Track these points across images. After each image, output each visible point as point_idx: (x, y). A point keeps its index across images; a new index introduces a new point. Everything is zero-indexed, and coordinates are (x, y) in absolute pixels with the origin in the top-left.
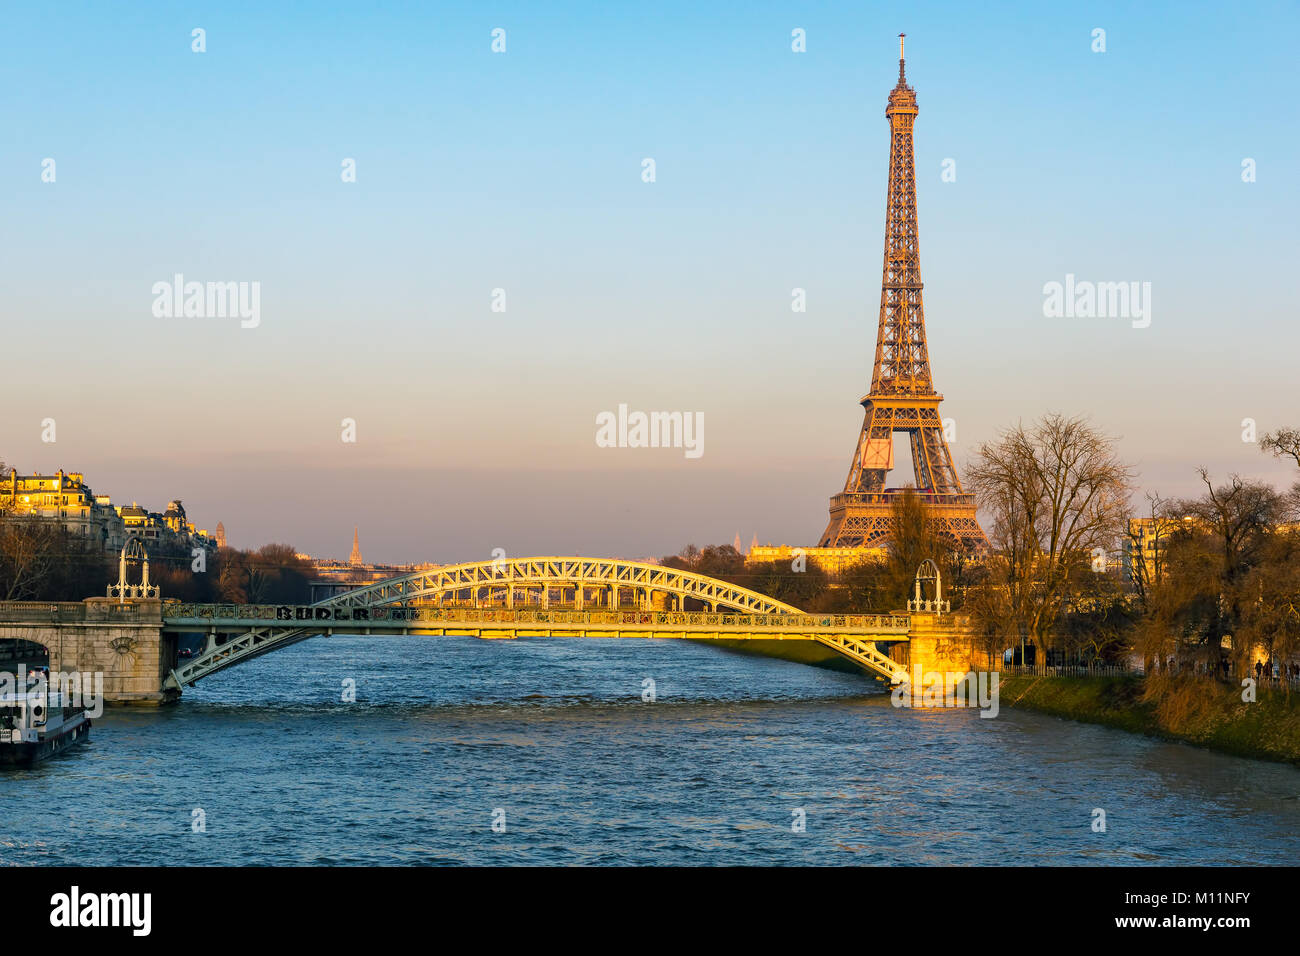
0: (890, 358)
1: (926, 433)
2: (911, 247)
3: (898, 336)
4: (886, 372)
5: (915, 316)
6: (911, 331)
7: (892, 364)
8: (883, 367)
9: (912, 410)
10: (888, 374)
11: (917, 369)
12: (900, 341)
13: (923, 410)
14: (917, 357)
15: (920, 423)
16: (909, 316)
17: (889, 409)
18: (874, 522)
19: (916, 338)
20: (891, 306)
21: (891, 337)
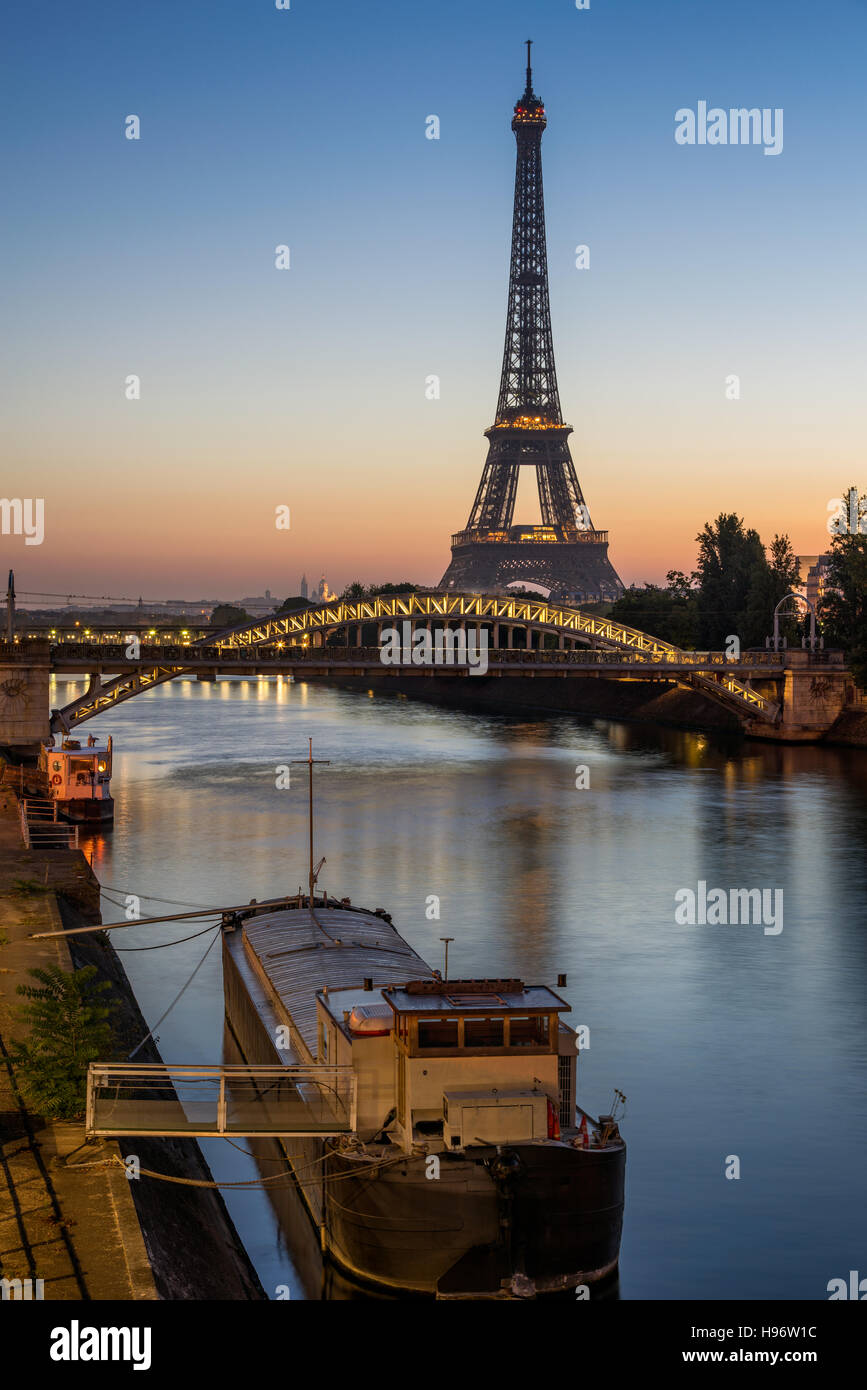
0: (515, 386)
1: (554, 467)
2: (539, 269)
3: (526, 364)
5: (543, 341)
6: (539, 358)
7: (519, 394)
8: (510, 396)
9: (540, 442)
10: (513, 403)
11: (544, 399)
12: (527, 369)
13: (552, 442)
14: (545, 386)
15: (548, 456)
16: (538, 342)
17: (517, 441)
19: (544, 365)
20: (517, 331)
21: (517, 365)
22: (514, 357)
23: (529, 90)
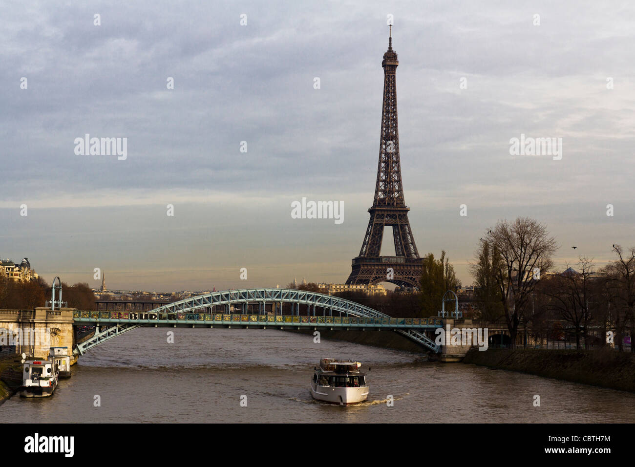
0: (383, 188)
1: (401, 227)
2: (394, 133)
3: (388, 177)
4: (381, 195)
5: (396, 167)
6: (394, 175)
7: (384, 192)
8: (380, 193)
9: (394, 215)
10: (382, 197)
11: (396, 195)
12: (388, 180)
13: (399, 215)
14: (397, 188)
15: (398, 221)
16: (393, 167)
17: (383, 215)
18: (375, 272)
19: (396, 178)
20: (384, 162)
21: (384, 178)
22: (382, 174)
23: (390, 48)
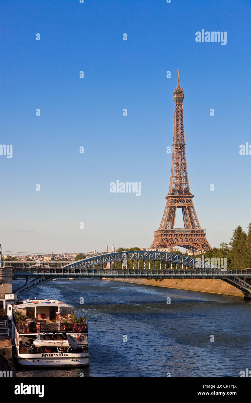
0: (175, 182)
1: (188, 208)
2: (182, 143)
5: (184, 167)
6: (182, 173)
8: (173, 185)
9: (183, 200)
10: (174, 188)
11: (184, 186)
12: (179, 176)
13: (187, 200)
14: (185, 182)
15: (186, 204)
17: (175, 200)
18: (171, 240)
19: (184, 175)
20: (175, 164)
21: (176, 175)
22: (174, 172)
